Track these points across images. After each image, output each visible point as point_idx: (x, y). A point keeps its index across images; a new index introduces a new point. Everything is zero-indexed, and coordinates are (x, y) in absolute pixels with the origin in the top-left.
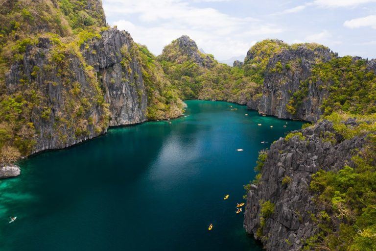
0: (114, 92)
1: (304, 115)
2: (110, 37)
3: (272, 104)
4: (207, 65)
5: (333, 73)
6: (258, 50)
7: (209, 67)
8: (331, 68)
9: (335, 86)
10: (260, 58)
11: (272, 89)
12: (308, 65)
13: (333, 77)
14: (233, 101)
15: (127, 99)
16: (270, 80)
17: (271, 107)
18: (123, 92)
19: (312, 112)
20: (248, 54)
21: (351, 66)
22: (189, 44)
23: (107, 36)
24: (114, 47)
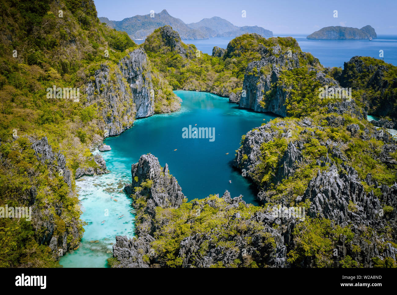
0: (137, 95)
1: (274, 109)
2: (136, 56)
3: (250, 99)
4: (190, 56)
5: (294, 80)
6: (238, 44)
7: (191, 58)
8: (292, 76)
9: (294, 90)
10: (240, 51)
11: (250, 87)
12: (277, 71)
13: (294, 83)
14: (216, 93)
15: (144, 99)
16: (248, 80)
17: (249, 102)
18: (143, 94)
19: (279, 107)
20: (228, 46)
21: (306, 75)
22: (172, 35)
23: (134, 55)
24: (138, 64)
